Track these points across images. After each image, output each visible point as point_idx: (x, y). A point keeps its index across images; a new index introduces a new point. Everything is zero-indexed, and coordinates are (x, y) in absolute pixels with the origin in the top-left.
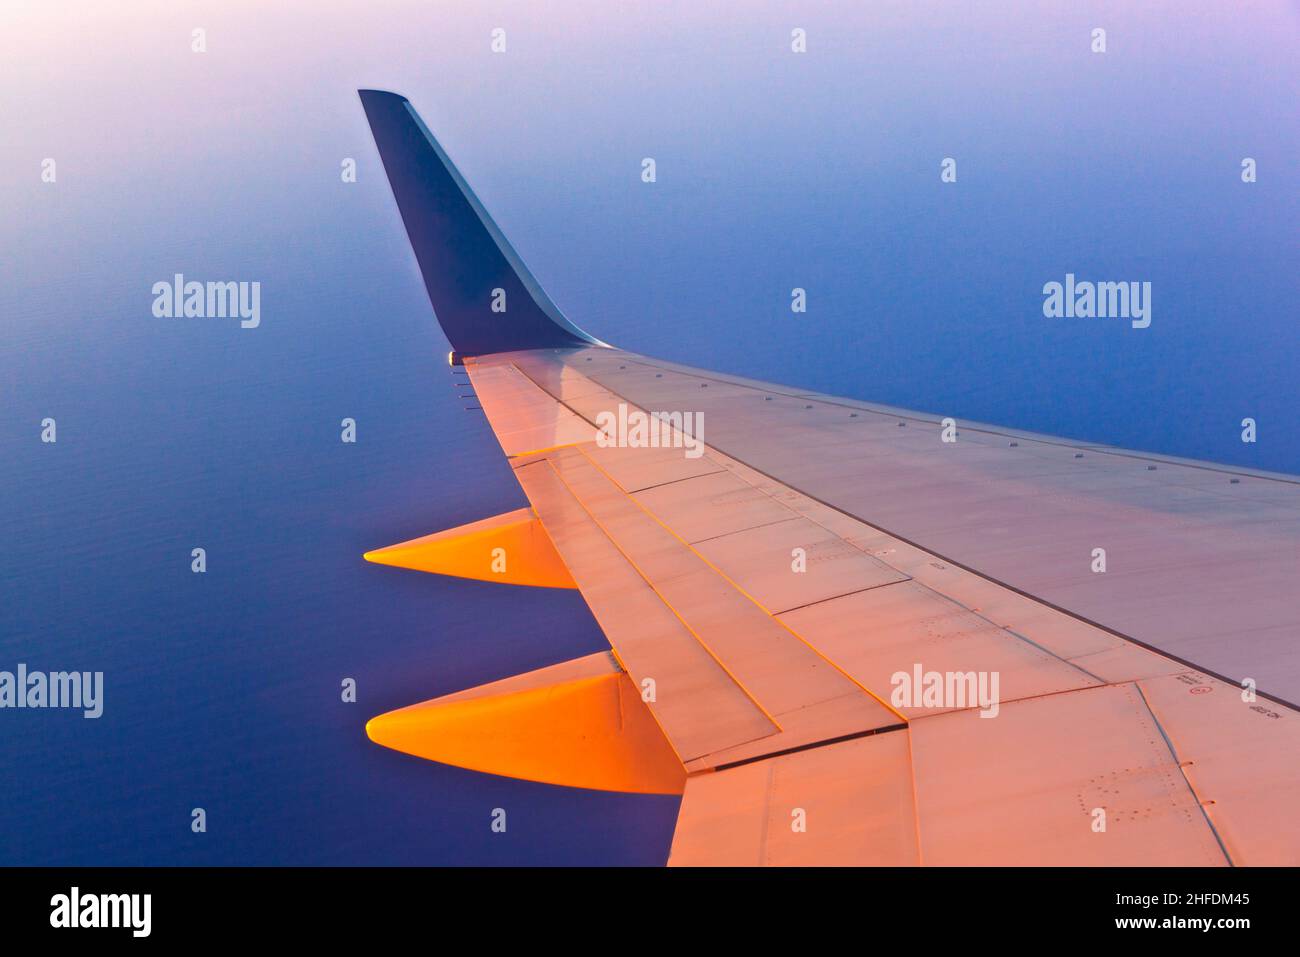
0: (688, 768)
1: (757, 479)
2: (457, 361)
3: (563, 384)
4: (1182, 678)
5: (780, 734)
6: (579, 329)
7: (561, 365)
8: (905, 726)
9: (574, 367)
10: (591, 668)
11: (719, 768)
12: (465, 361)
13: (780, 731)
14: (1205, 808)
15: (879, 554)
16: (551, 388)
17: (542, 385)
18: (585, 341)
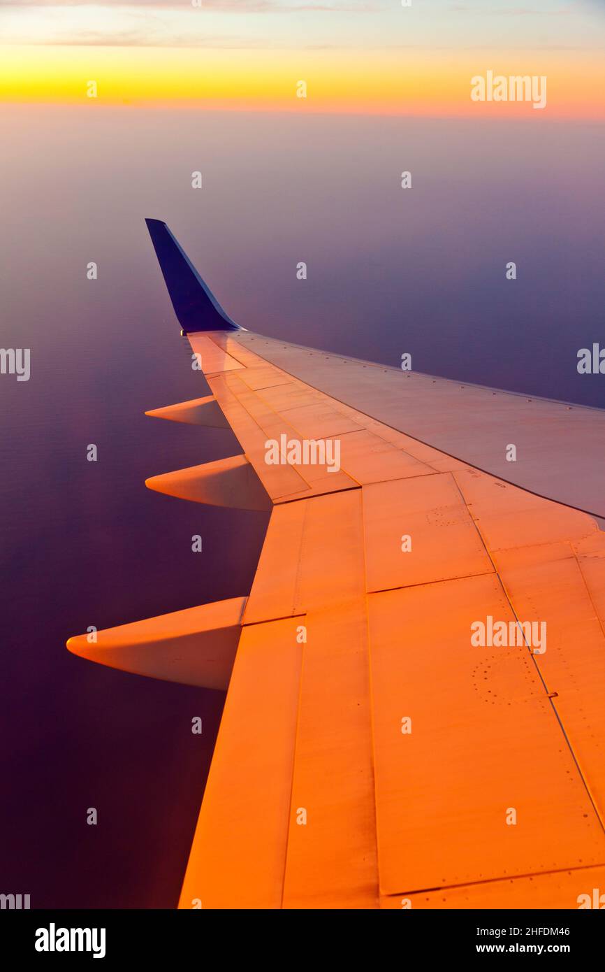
0: (274, 502)
1: (305, 386)
2: (185, 334)
3: (228, 345)
4: (470, 471)
5: (311, 490)
6: (234, 322)
7: (227, 337)
8: (360, 487)
9: (233, 338)
10: (235, 462)
11: (287, 502)
12: (188, 334)
13: (311, 488)
14: (475, 522)
15: (353, 418)
16: (222, 347)
17: (219, 345)
18: (235, 327)
